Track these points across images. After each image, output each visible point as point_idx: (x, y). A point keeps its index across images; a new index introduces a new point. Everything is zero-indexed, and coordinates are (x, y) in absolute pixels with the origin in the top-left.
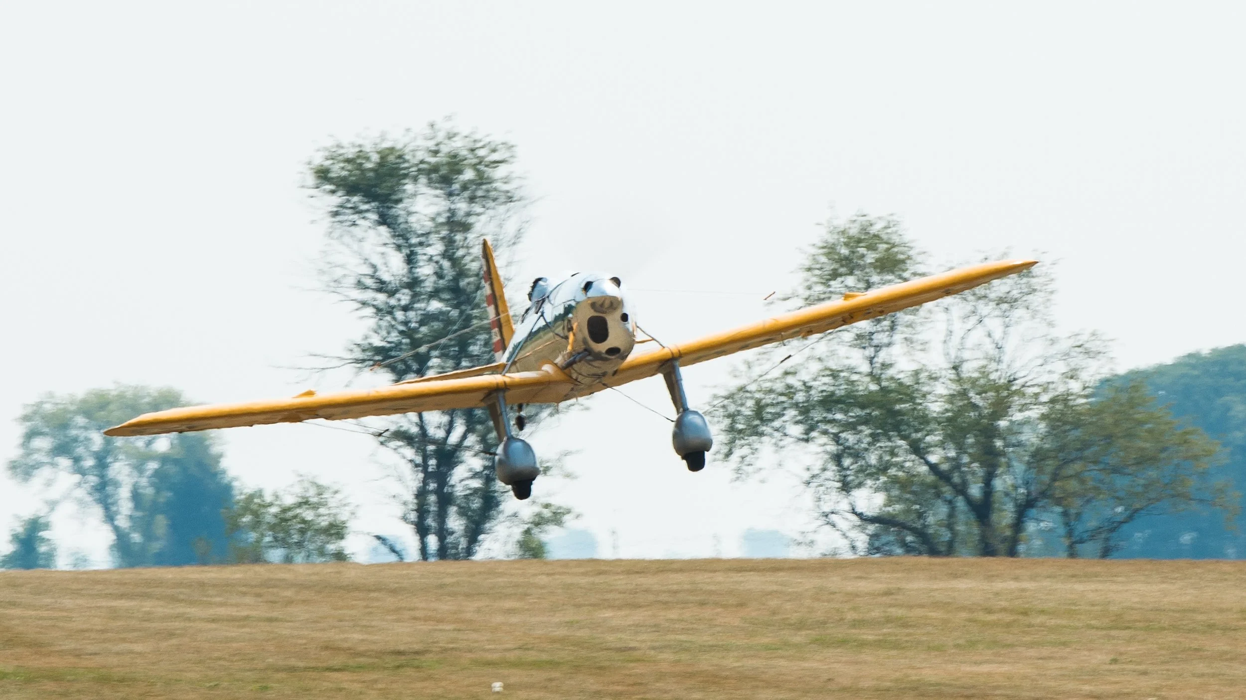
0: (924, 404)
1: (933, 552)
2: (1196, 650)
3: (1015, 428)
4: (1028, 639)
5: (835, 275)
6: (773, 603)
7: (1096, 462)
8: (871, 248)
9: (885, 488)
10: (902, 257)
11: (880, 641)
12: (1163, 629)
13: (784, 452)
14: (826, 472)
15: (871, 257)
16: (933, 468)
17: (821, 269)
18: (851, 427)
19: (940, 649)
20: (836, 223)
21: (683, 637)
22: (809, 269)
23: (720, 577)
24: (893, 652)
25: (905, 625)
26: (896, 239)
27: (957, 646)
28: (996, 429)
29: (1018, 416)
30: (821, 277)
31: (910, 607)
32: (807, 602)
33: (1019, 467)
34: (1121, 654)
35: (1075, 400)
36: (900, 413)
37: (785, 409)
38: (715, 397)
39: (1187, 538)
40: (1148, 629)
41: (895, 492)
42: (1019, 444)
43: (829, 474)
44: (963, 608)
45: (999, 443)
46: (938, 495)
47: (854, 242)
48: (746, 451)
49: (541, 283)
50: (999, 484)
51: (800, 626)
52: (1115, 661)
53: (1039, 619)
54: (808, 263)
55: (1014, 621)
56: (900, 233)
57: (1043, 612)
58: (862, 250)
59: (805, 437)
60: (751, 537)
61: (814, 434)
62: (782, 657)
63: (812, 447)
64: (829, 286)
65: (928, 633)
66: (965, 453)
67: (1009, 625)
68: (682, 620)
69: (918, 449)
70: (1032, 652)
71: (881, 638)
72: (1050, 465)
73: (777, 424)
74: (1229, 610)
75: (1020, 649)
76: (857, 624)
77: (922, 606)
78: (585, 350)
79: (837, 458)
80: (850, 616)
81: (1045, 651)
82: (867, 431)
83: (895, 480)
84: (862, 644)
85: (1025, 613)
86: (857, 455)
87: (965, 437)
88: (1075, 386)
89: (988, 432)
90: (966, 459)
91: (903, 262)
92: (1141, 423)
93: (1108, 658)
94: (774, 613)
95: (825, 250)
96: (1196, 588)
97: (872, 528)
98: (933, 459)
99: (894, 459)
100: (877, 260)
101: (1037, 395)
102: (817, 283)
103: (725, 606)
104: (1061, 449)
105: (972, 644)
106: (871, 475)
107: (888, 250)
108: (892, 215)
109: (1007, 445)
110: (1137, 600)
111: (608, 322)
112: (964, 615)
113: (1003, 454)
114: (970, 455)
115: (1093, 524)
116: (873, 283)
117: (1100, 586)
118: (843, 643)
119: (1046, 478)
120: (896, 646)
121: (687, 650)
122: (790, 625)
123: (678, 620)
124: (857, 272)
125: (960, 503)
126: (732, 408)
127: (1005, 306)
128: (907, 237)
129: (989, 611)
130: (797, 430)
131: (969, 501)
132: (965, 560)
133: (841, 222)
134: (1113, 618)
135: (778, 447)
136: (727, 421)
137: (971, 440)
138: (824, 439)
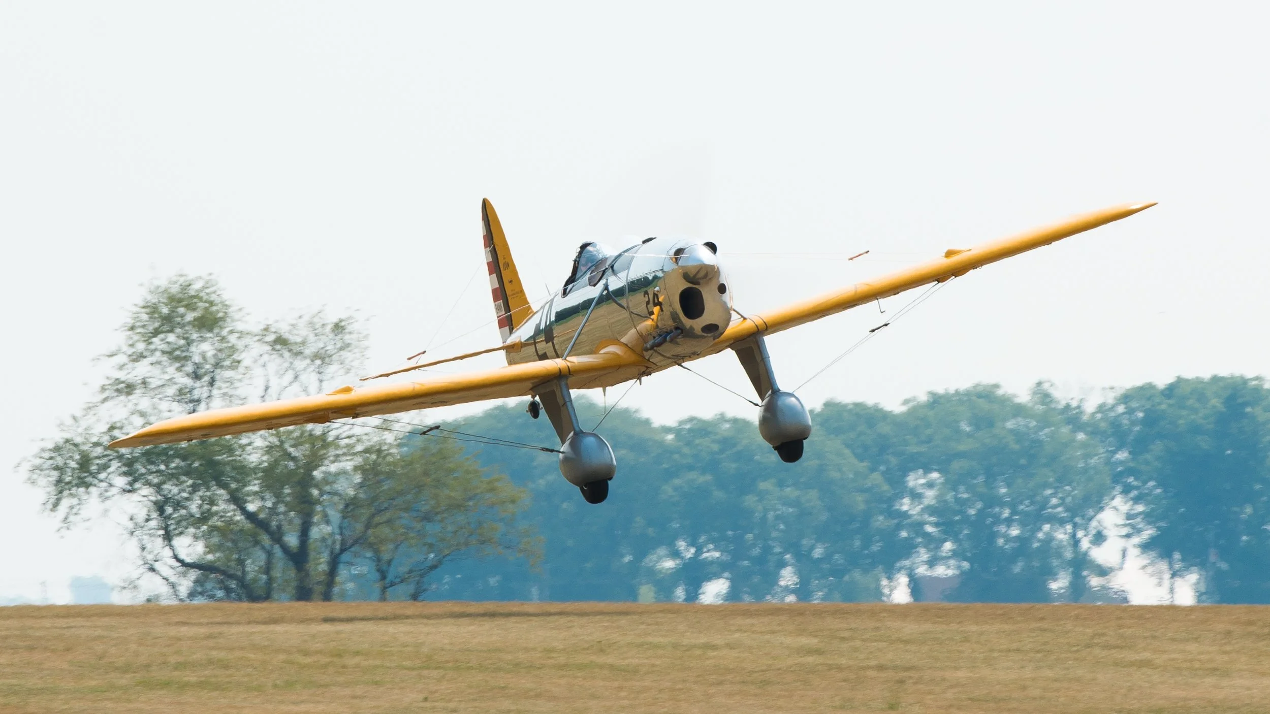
0: (244, 456)
1: (253, 598)
2: (503, 688)
3: (331, 479)
4: (341, 679)
5: (156, 333)
6: (99, 648)
7: (407, 510)
8: (190, 307)
9: (207, 536)
10: (220, 315)
11: (201, 682)
12: (471, 668)
13: (108, 503)
14: (150, 522)
15: (190, 316)
16: (251, 516)
17: (144, 326)
18: (172, 476)
19: (260, 689)
20: (157, 283)
21: (14, 681)
22: (132, 328)
23: (47, 623)
24: (216, 693)
25: (226, 667)
26: (213, 297)
27: (275, 686)
28: (313, 478)
29: (333, 468)
30: (143, 335)
31: (231, 649)
32: (133, 647)
33: (335, 515)
34: (431, 693)
35: (388, 450)
36: (218, 463)
37: (110, 460)
38: (43, 450)
39: (493, 581)
40: (457, 669)
41: (215, 540)
42: (336, 493)
43: (153, 524)
44: (278, 651)
45: (315, 492)
46: (257, 543)
47: (174, 300)
48: (74, 501)
49: (589, 248)
50: (316, 533)
51: (126, 669)
52: (426, 699)
53: (352, 661)
54: (131, 322)
55: (331, 662)
56: (218, 293)
57: (357, 653)
58: (182, 310)
59: (129, 487)
60: (77, 584)
61: (137, 485)
62: (108, 699)
63: (135, 497)
64: (150, 343)
65: (248, 675)
66: (283, 502)
67: (325, 666)
68: (12, 665)
69: (237, 500)
70: (348, 691)
71: (203, 679)
72: (365, 513)
73: (102, 476)
74: (534, 649)
75: (334, 688)
76: (178, 666)
77: (242, 649)
78: (677, 328)
79: (160, 508)
80: (173, 660)
81: (359, 690)
82: (190, 482)
83: (214, 528)
84: (184, 687)
85: (339, 655)
86: (178, 505)
87: (282, 487)
88: (389, 437)
89: (304, 481)
90: (282, 508)
91: (222, 319)
92: (450, 471)
93: (421, 696)
94: (101, 658)
95: (147, 310)
96: (502, 629)
97: (194, 574)
98: (251, 507)
99: (215, 508)
100: (195, 319)
101: (348, 446)
102: (138, 341)
103: (53, 651)
104: (374, 499)
105: (289, 685)
106: (193, 525)
107: (206, 309)
108: (210, 274)
109: (321, 495)
110: (446, 641)
111: (703, 294)
112: (282, 657)
113: (318, 502)
114: (287, 504)
115: (403, 569)
116: (193, 341)
117: (409, 628)
118: (166, 685)
119: (359, 527)
120: (217, 687)
121: (15, 693)
122: (117, 668)
123: (8, 665)
124: (178, 330)
125: (277, 550)
126: (60, 461)
127: (318, 362)
128: (226, 296)
129: (306, 653)
130: (121, 482)
131: (285, 549)
132: (283, 605)
133: (163, 283)
134: (424, 660)
135: (104, 498)
136: (55, 474)
137: (287, 491)
138: (146, 491)
